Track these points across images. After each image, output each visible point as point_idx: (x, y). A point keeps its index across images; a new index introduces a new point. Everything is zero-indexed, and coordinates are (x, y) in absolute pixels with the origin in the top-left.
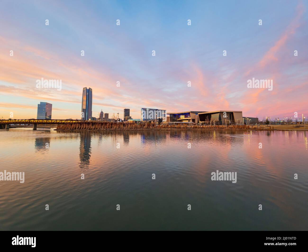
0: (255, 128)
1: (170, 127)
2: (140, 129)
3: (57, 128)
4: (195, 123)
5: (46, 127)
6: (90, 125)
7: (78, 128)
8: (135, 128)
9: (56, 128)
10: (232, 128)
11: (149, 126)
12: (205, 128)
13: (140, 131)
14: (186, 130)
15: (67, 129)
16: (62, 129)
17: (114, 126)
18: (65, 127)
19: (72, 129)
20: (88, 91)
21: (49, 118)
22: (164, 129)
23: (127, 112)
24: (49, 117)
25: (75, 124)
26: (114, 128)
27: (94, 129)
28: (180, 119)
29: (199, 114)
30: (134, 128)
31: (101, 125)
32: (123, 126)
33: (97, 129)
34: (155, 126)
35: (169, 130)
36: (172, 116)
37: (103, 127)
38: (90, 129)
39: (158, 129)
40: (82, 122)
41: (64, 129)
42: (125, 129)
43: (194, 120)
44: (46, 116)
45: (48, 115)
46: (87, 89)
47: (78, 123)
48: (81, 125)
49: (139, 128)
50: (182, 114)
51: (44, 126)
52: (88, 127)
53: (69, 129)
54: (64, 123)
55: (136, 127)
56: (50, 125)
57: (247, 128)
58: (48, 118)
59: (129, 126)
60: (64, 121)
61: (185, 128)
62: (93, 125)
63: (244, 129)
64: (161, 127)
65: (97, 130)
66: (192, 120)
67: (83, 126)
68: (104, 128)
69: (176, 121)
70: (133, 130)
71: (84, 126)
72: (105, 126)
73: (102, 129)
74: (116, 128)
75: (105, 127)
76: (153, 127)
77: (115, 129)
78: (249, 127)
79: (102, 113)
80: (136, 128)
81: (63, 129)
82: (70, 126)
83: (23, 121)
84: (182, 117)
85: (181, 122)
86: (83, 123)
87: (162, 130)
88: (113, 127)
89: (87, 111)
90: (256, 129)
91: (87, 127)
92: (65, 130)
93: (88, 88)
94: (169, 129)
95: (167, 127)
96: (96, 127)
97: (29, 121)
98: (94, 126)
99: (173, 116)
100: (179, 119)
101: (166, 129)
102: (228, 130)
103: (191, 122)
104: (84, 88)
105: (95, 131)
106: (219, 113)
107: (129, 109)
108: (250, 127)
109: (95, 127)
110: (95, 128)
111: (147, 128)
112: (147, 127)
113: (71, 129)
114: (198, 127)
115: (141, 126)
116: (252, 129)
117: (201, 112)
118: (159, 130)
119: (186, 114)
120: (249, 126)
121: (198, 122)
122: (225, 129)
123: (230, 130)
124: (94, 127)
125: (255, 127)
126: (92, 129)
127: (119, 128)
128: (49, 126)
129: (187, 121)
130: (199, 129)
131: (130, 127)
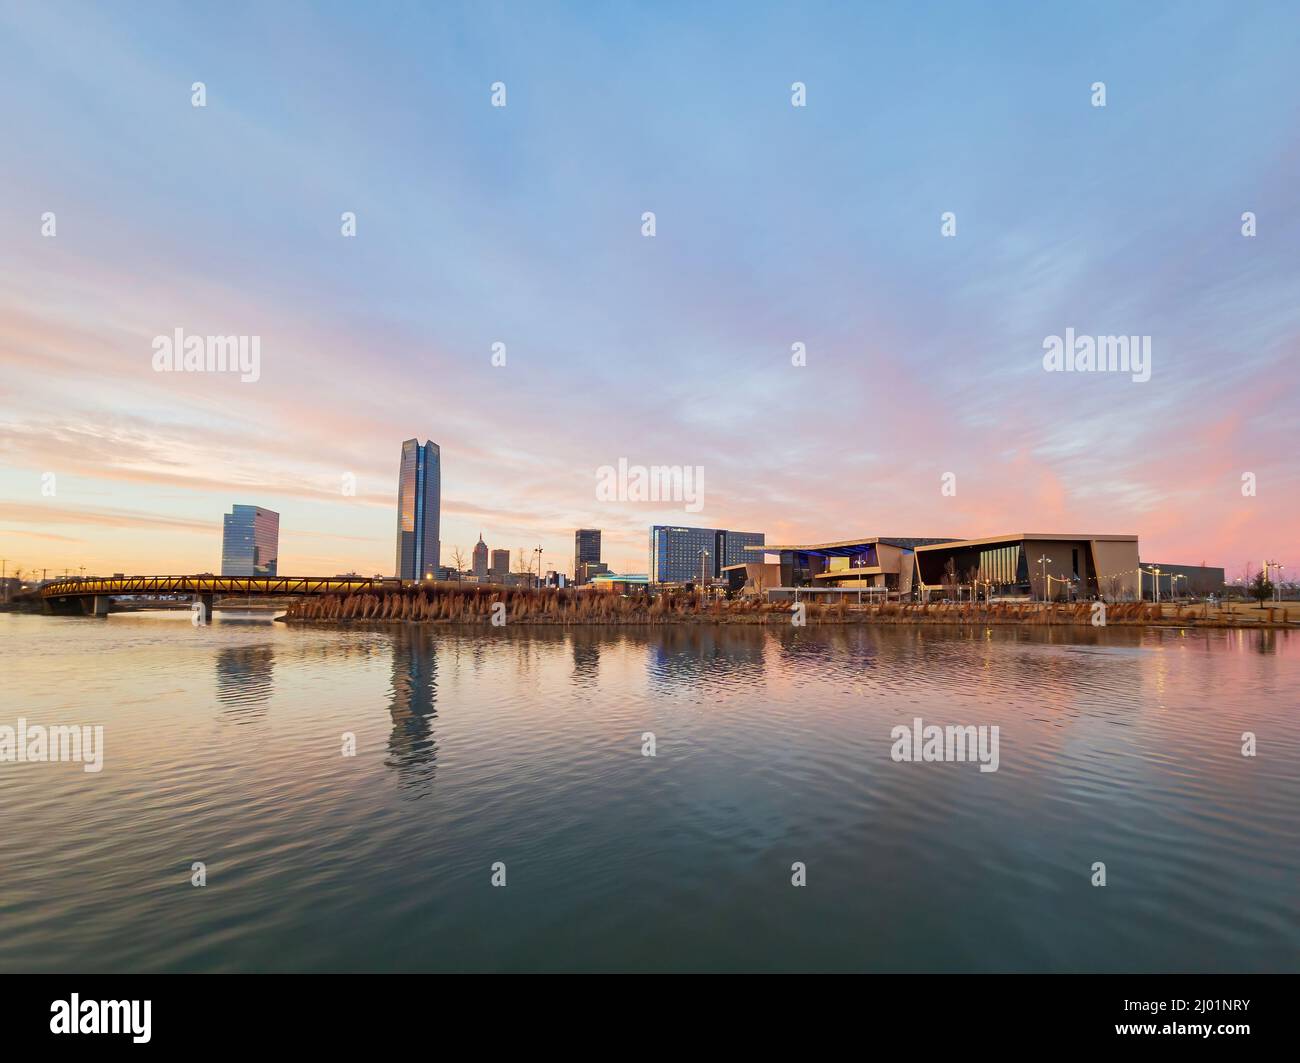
0: (1192, 617)
1: (768, 610)
2: (630, 620)
3: (289, 611)
4: (894, 594)
5: (252, 606)
6: (421, 602)
7: (371, 610)
8: (608, 614)
9: (283, 614)
10: (1071, 615)
11: (673, 605)
12: (934, 616)
13: (630, 627)
14: (845, 623)
15: (326, 617)
16: (305, 618)
17: (519, 604)
18: (319, 609)
19: (345, 615)
20: (422, 453)
21: (267, 570)
22: (739, 618)
23: (588, 543)
24: (267, 566)
25: (359, 597)
26: (517, 613)
27: (436, 617)
28: (829, 572)
29: (917, 549)
30: (603, 612)
31: (466, 598)
32: (556, 604)
33: (446, 616)
34: (698, 605)
35: (763, 624)
36: (790, 560)
37: (471, 609)
38: (417, 617)
39: (714, 619)
40: (387, 586)
41: (313, 615)
42: (567, 619)
43: (892, 580)
44: (256, 562)
45: (264, 559)
46: (418, 448)
47: (373, 592)
48: (381, 600)
49: (626, 613)
50: (839, 551)
51: (247, 603)
52: (411, 610)
53: (332, 617)
54: (314, 593)
55: (613, 610)
56: (268, 600)
57: (1147, 618)
58: (263, 569)
59: (585, 603)
60: (318, 583)
61: (836, 614)
62: (430, 601)
63: (1130, 623)
64: (726, 609)
65: (445, 621)
66: (883, 578)
67: (392, 605)
68: (476, 612)
69: (810, 582)
70: (598, 624)
71: (396, 604)
72: (480, 603)
73: (469, 617)
74: (527, 611)
75: (482, 611)
76: (691, 611)
77: (524, 618)
78: (1160, 612)
79: (481, 551)
80: (612, 613)
81: (310, 617)
82: (339, 606)
83: (160, 582)
84: (839, 565)
85: (831, 586)
86: (390, 592)
87: (729, 620)
88: (514, 611)
89: (419, 539)
90: (1198, 622)
91: (405, 607)
92: (317, 620)
93: (422, 444)
94: (765, 618)
95: (755, 610)
96: (443, 611)
97: (184, 583)
98: (436, 602)
99: (797, 561)
100: (822, 572)
101: (752, 618)
102: (1051, 624)
103: (880, 585)
104: (404, 443)
105: (440, 624)
106: (1018, 548)
107: (597, 529)
108: (1168, 610)
109: (440, 609)
110: (439, 613)
111: (661, 615)
112: (665, 611)
113: (340, 616)
114: (900, 612)
115: (635, 606)
116: (1173, 622)
117: (931, 541)
118: (717, 623)
119: (858, 552)
120: (1160, 607)
121: (915, 588)
122: (1033, 622)
123: (1058, 624)
124: (433, 609)
125: (1193, 613)
126: (426, 616)
127: (542, 611)
128: (266, 603)
129: (860, 585)
130: (905, 620)
131: (588, 608)
